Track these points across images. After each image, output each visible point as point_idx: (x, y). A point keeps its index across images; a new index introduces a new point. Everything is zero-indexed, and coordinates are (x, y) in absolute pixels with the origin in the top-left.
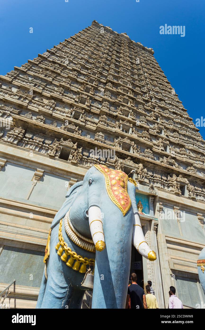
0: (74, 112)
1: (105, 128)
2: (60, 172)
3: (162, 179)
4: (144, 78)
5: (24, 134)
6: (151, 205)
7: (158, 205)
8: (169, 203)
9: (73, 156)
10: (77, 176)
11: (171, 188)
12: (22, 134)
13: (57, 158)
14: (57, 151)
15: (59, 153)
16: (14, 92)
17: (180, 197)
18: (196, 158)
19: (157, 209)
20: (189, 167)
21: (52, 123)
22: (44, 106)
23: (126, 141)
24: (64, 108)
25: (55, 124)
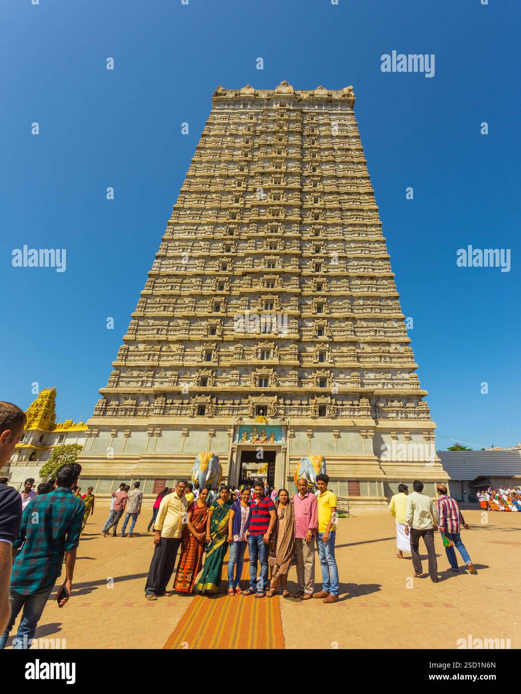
0: (205, 351)
2: (200, 426)
3: (300, 404)
5: (166, 401)
6: (283, 434)
7: (289, 432)
8: (301, 428)
9: (209, 410)
10: (214, 426)
11: (307, 413)
12: (164, 402)
13: (195, 415)
14: (194, 409)
15: (197, 411)
16: (142, 351)
17: (317, 419)
18: (372, 353)
19: (288, 435)
20: (353, 373)
21: (185, 373)
22: (174, 355)
23: (263, 371)
24: (193, 347)
25: (189, 373)
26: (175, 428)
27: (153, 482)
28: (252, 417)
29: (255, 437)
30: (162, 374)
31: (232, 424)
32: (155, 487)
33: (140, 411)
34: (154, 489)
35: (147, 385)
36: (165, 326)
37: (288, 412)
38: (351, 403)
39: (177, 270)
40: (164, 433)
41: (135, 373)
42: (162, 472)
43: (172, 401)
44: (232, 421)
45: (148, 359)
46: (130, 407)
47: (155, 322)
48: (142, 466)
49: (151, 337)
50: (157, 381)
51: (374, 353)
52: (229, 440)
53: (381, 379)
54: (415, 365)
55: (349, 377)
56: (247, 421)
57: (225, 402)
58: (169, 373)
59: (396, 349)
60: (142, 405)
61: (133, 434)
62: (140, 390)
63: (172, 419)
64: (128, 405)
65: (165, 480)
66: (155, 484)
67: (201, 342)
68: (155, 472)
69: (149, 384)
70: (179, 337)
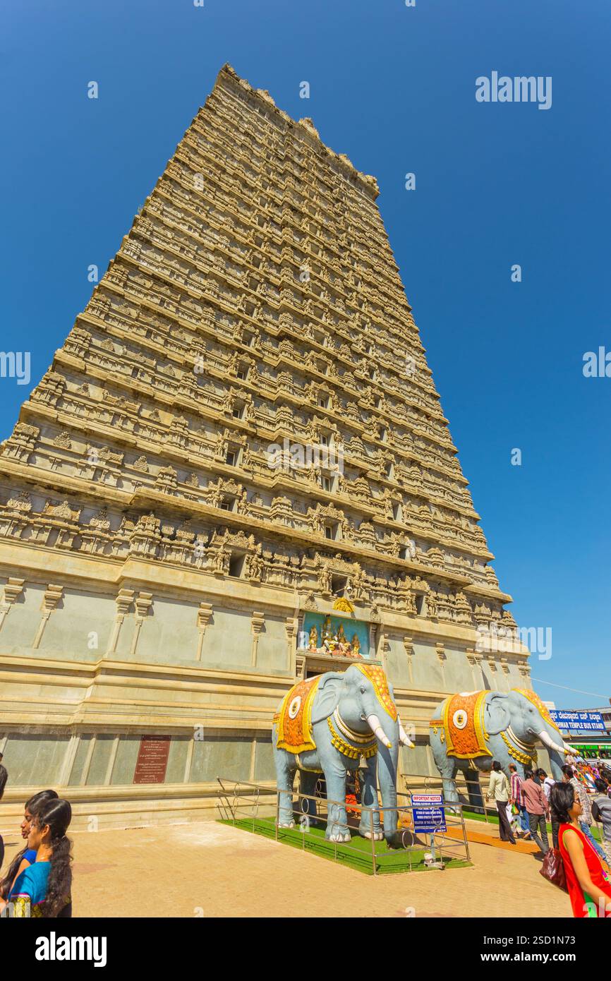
0: (226, 444)
1: (292, 486)
2: (235, 602)
3: (387, 586)
4: (356, 305)
5: (161, 528)
6: (372, 639)
7: (382, 639)
8: (397, 633)
9: (251, 566)
10: (262, 606)
11: (401, 604)
12: (158, 530)
13: (226, 574)
14: (224, 560)
15: (228, 565)
16: (97, 402)
17: (414, 618)
18: (445, 524)
19: (381, 645)
20: (432, 549)
21: (188, 479)
22: (166, 432)
23: (331, 512)
24: (203, 430)
25: (195, 481)
26: (185, 598)
27: (137, 744)
28: (326, 597)
29: (333, 642)
30: (141, 465)
31: (296, 606)
32: (141, 760)
33: (89, 541)
34: (138, 768)
35: (107, 481)
36: (148, 367)
37: (373, 597)
38: (445, 597)
39: (170, 276)
40: (158, 606)
41: (77, 447)
42: (161, 715)
43: (175, 532)
44: (296, 601)
45: (112, 424)
46: (66, 525)
47: (129, 352)
48: (106, 694)
49: (121, 379)
50: (129, 480)
51: (448, 524)
52: (290, 643)
53: (460, 567)
54: (490, 555)
55: (426, 555)
56: (322, 606)
57: (277, 556)
58: (154, 469)
59: (467, 525)
60: (94, 528)
61: (70, 600)
62: (93, 489)
63: (181, 574)
64: (59, 518)
65: (167, 738)
66: (142, 751)
67: (218, 425)
68: (142, 715)
69: (112, 481)
70: (179, 400)
